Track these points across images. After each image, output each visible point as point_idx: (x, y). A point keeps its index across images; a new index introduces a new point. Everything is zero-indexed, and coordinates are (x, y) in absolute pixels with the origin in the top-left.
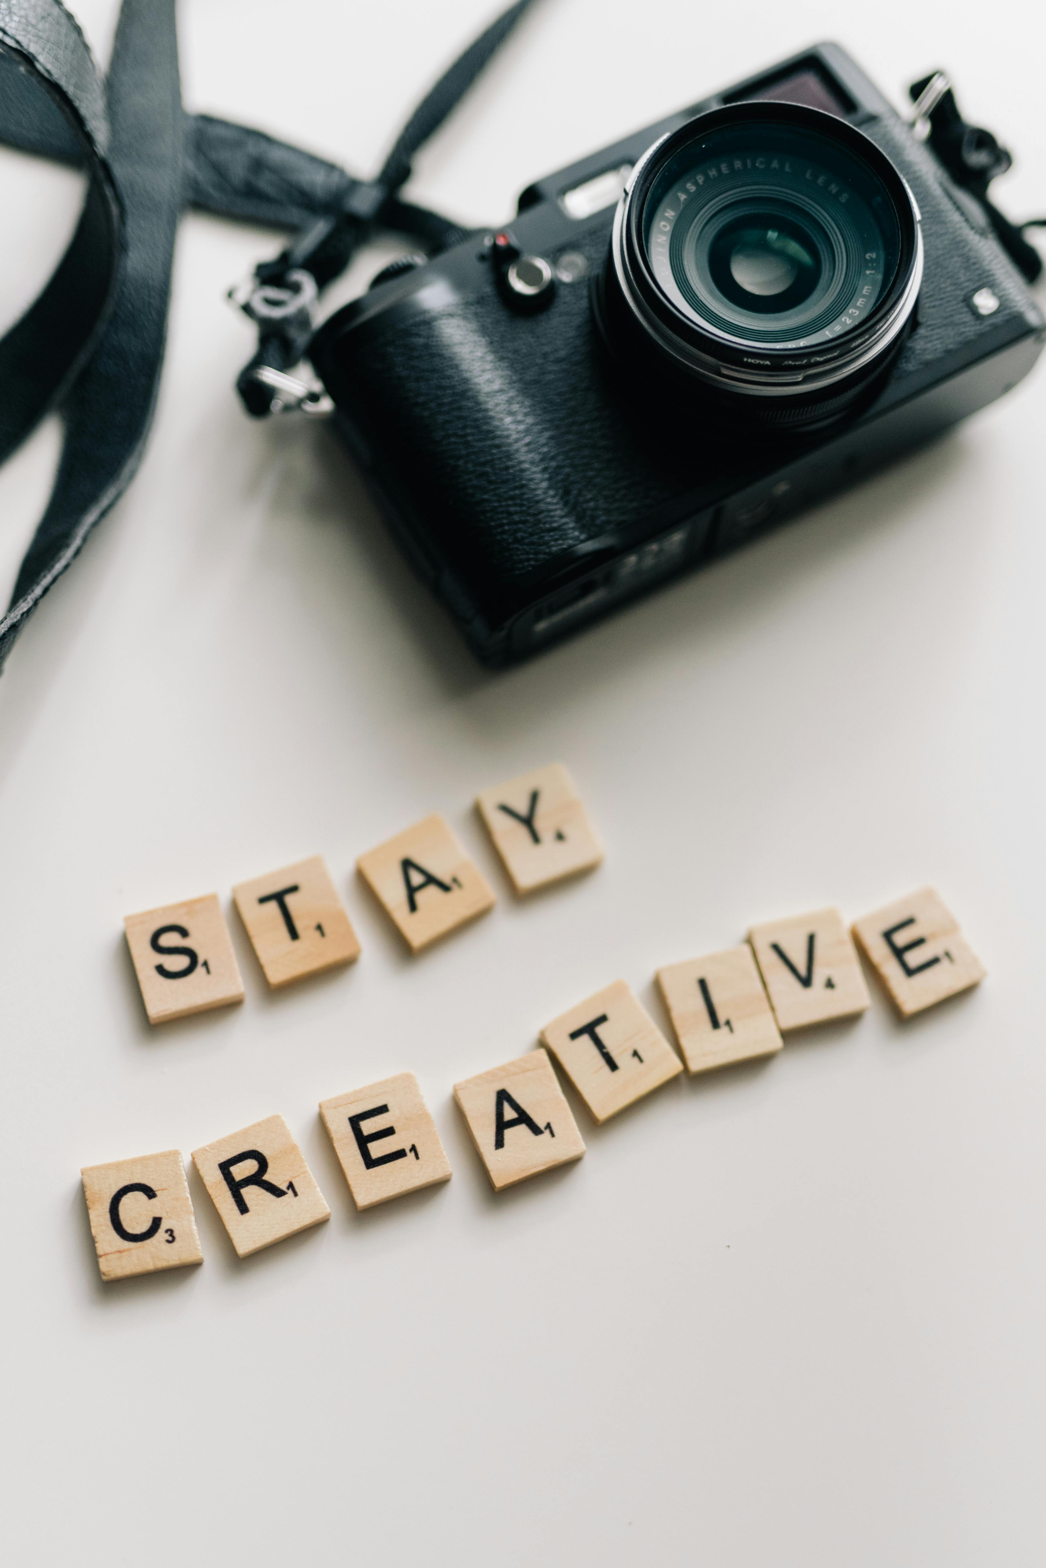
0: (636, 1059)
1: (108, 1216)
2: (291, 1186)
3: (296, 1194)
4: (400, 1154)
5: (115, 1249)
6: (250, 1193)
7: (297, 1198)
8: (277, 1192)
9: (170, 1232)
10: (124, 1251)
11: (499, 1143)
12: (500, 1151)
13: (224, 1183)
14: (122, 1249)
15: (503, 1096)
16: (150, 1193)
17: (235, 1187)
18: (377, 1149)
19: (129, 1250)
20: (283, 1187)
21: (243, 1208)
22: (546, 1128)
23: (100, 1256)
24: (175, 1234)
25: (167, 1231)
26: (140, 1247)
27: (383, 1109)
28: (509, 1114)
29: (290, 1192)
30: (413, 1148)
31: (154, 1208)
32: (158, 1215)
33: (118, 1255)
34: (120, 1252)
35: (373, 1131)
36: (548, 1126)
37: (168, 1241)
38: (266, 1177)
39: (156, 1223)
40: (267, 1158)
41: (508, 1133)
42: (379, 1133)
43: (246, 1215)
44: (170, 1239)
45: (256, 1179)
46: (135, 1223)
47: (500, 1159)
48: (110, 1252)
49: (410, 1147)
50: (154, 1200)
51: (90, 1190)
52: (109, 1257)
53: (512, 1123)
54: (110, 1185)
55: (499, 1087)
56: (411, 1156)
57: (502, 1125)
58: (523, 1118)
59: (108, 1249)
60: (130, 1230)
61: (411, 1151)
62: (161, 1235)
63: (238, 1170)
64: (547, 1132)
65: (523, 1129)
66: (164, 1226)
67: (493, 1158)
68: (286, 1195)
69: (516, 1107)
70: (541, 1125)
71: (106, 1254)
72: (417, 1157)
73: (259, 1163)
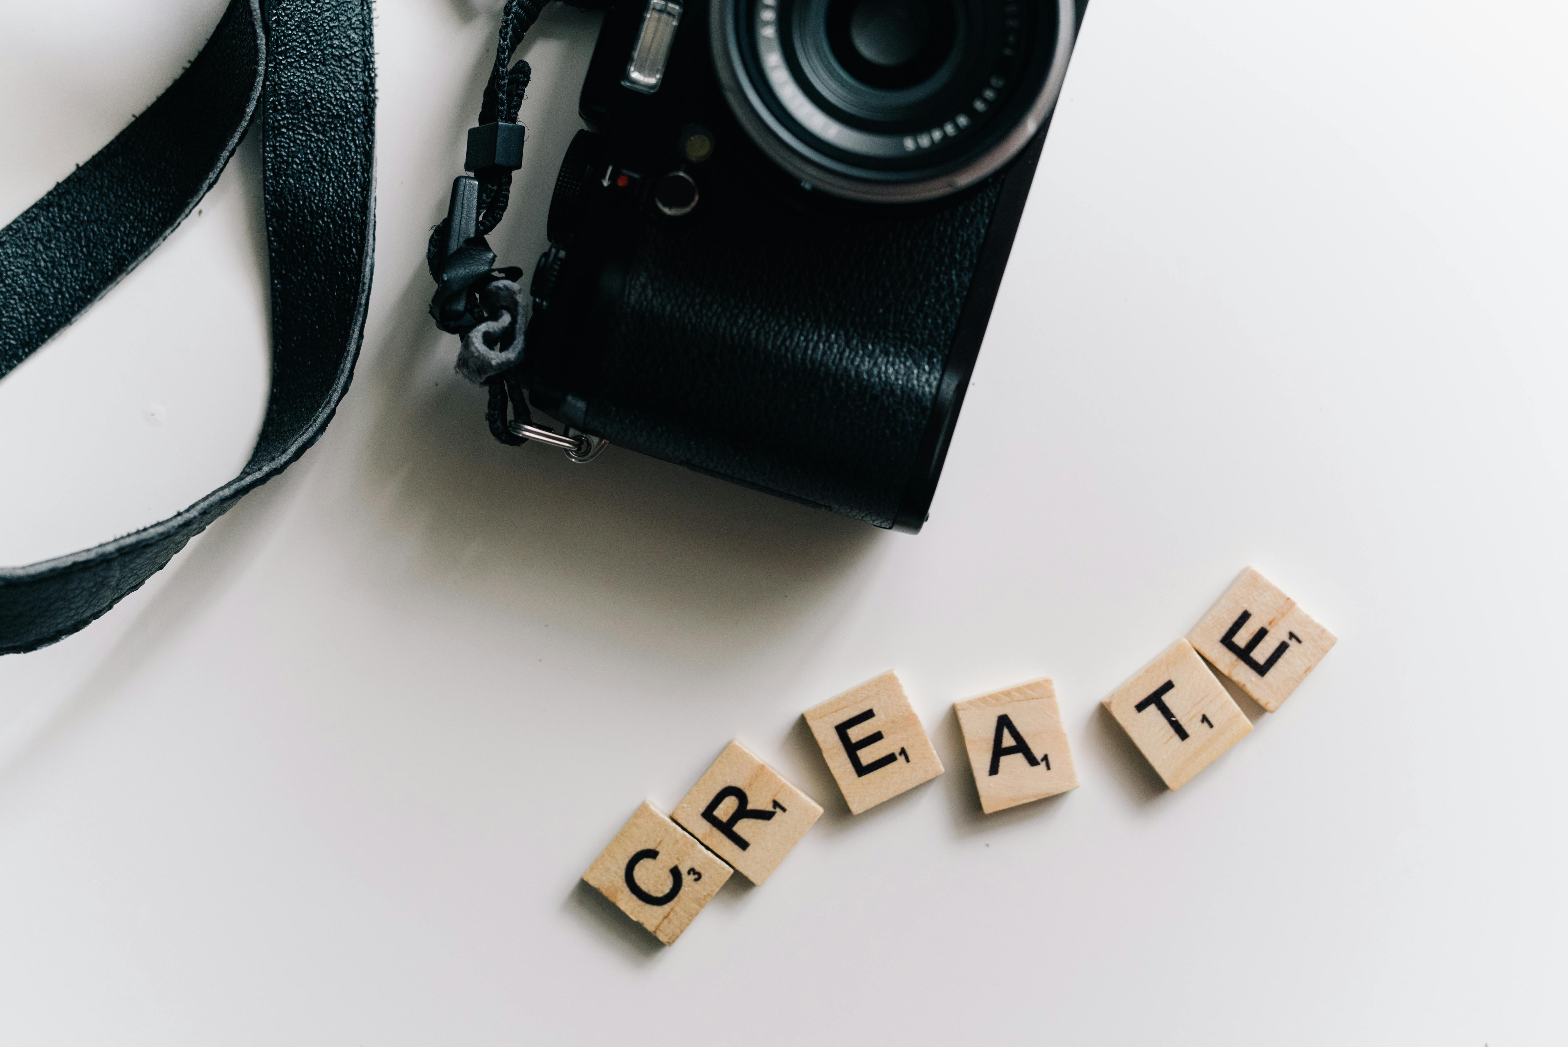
0: (1206, 724)
1: (634, 897)
2: (776, 804)
3: (784, 810)
5: (661, 918)
6: (743, 828)
7: (787, 812)
8: (766, 816)
9: (692, 871)
10: (669, 914)
11: (994, 769)
12: (994, 777)
13: (715, 830)
14: (666, 914)
15: (1004, 722)
16: (652, 854)
17: (726, 828)
19: (672, 909)
20: (770, 808)
21: (743, 844)
23: (655, 932)
24: (698, 869)
25: (689, 873)
26: (678, 901)
29: (778, 810)
31: (665, 862)
32: (672, 866)
33: (666, 921)
34: (665, 918)
37: (696, 880)
38: (750, 807)
39: (675, 873)
40: (742, 788)
41: (1004, 760)
43: (749, 849)
44: (696, 876)
45: (743, 812)
46: (660, 885)
47: (992, 785)
48: (659, 923)
50: (659, 857)
51: (603, 888)
52: (661, 928)
54: (616, 872)
57: (999, 752)
59: (656, 923)
60: (659, 895)
62: (687, 879)
63: (722, 812)
66: (684, 870)
67: (984, 782)
68: (776, 815)
71: (658, 927)
73: (737, 796)
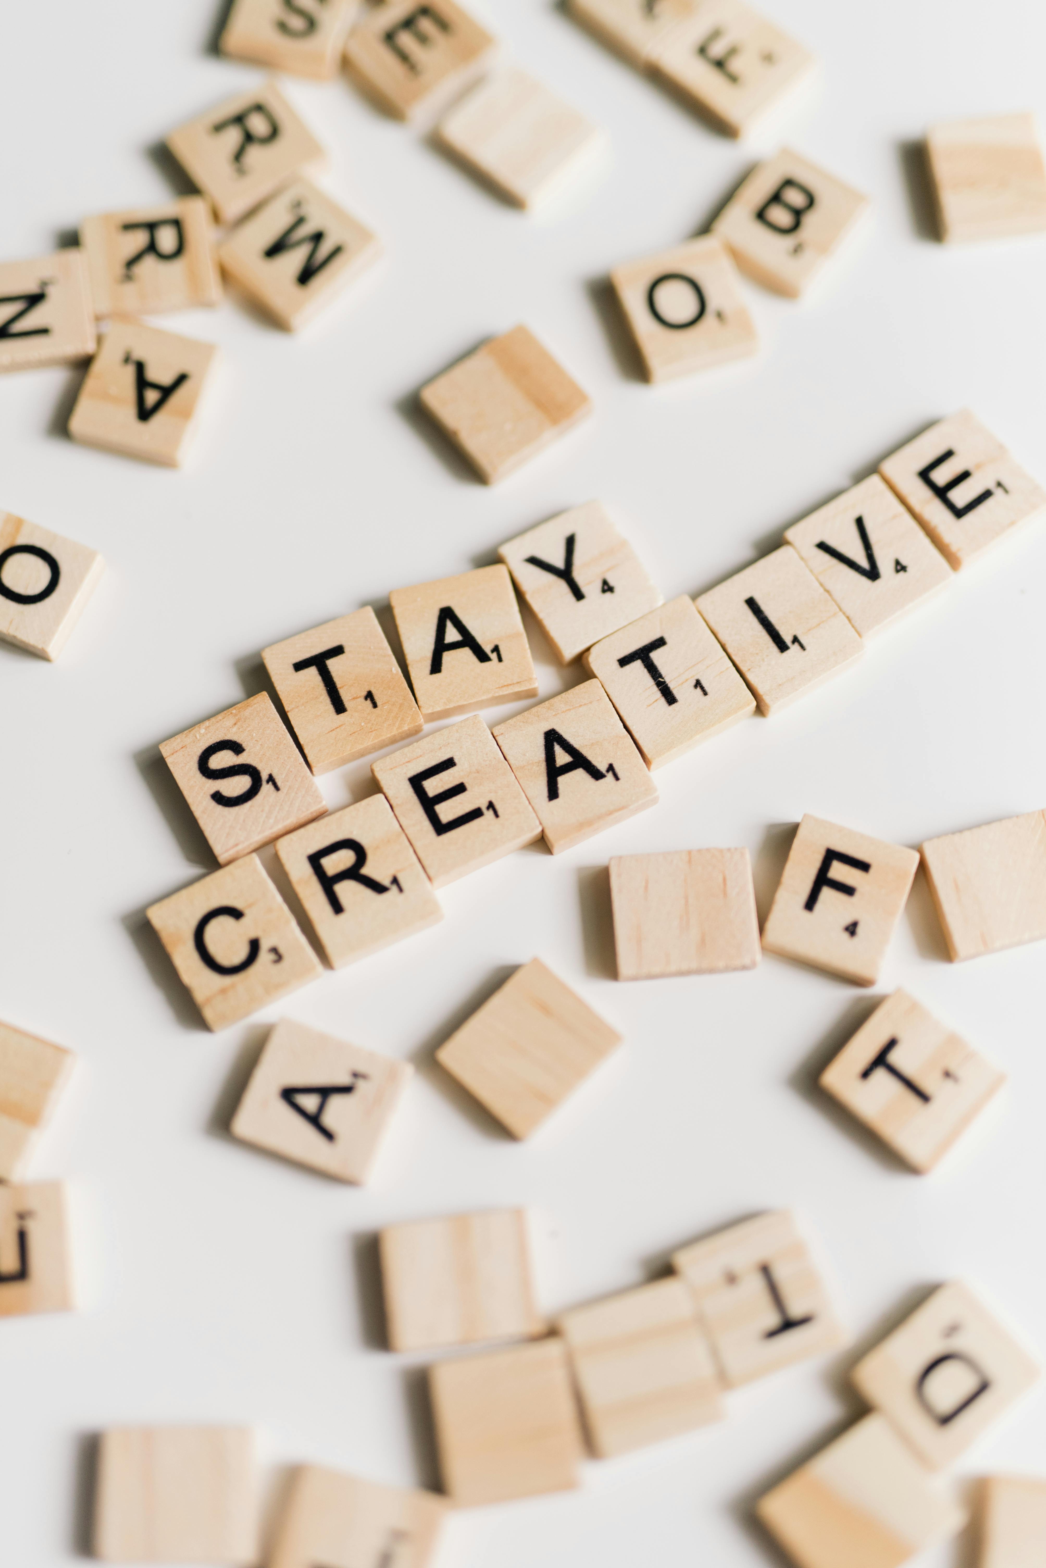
4: (476, 814)
18: (447, 811)
22: (608, 771)
27: (449, 764)
28: (562, 758)
30: (491, 806)
35: (440, 790)
36: (611, 768)
42: (448, 792)
49: (486, 804)
53: (567, 768)
55: (548, 728)
56: (489, 814)
58: (580, 761)
61: (488, 808)
64: (610, 776)
65: (579, 774)
69: (569, 748)
70: (602, 767)
72: (497, 815)
